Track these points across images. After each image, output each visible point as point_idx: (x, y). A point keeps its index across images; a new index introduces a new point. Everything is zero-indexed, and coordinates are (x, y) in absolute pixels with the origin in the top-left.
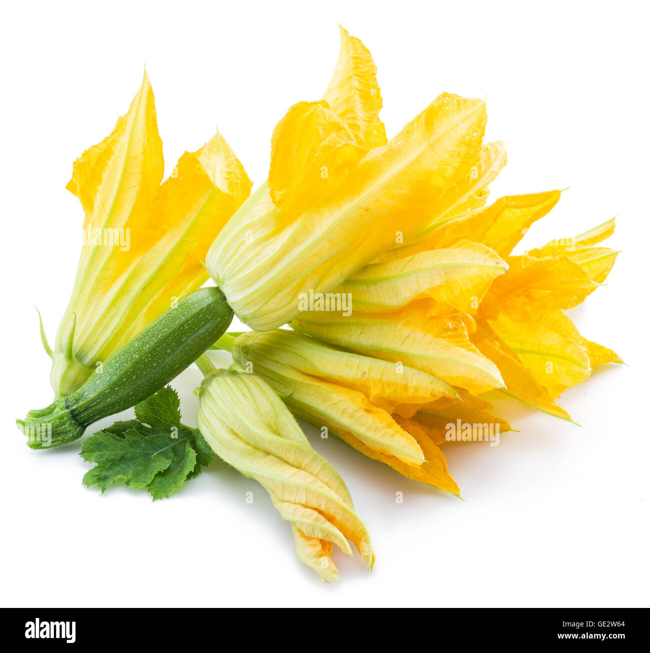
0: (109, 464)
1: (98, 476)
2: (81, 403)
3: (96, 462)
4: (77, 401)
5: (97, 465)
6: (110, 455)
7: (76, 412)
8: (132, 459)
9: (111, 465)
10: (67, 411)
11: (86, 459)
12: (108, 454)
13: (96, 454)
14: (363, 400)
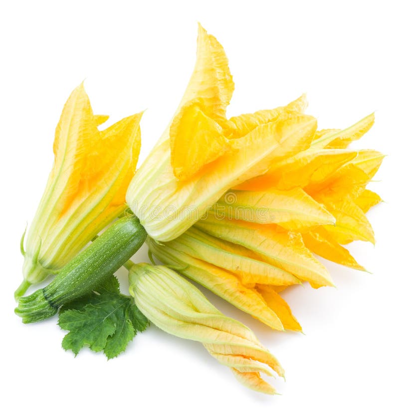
0: (77, 330)
1: (71, 341)
2: (55, 296)
3: (69, 330)
4: (52, 294)
5: (69, 331)
6: (77, 324)
7: (53, 302)
8: (91, 324)
9: (78, 331)
10: (46, 301)
11: (62, 328)
12: (76, 323)
13: (68, 324)
14: (238, 284)
